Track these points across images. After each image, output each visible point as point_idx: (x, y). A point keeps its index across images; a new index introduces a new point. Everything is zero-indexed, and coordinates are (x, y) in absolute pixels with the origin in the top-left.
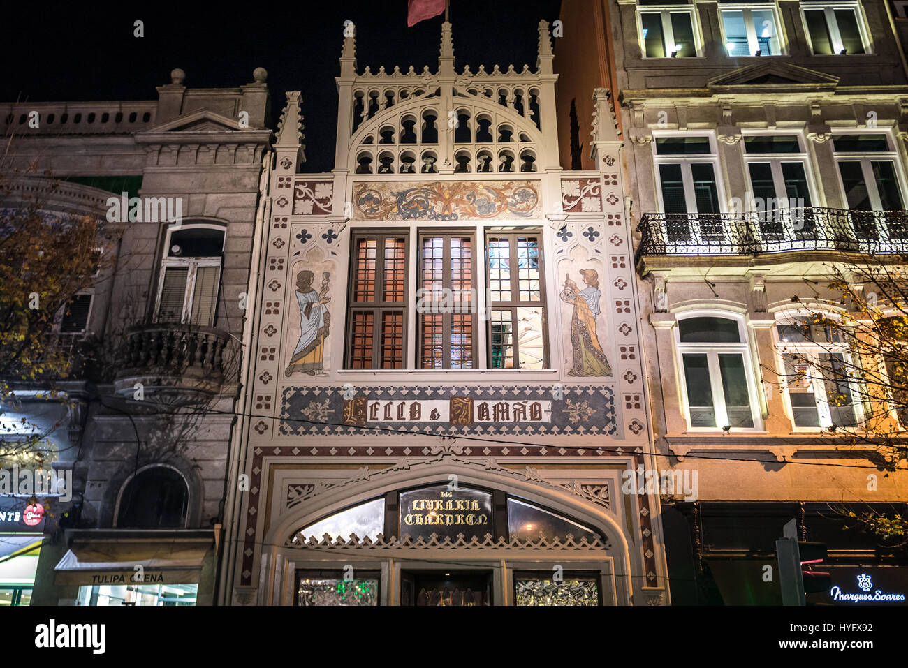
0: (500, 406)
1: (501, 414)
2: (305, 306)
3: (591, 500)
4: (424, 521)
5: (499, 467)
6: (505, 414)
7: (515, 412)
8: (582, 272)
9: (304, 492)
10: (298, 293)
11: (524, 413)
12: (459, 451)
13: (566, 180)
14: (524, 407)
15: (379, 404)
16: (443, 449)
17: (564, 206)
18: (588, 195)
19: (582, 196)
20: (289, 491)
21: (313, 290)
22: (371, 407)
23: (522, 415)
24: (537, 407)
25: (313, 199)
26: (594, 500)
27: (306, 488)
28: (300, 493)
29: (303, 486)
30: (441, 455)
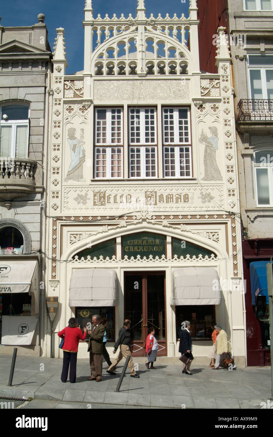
0: (169, 196)
1: (169, 199)
2: (73, 146)
3: (210, 239)
4: (134, 249)
5: (169, 225)
6: (172, 199)
7: (176, 199)
8: (210, 128)
9: (78, 237)
10: (69, 140)
11: (180, 198)
12: (150, 218)
13: (202, 79)
14: (180, 196)
15: (111, 195)
16: (142, 217)
17: (202, 93)
18: (213, 87)
19: (211, 88)
20: (70, 237)
21: (76, 138)
22: (107, 196)
23: (179, 200)
24: (187, 196)
25: (74, 89)
26: (212, 239)
27: (79, 235)
28: (75, 238)
29: (77, 234)
30: (141, 220)
